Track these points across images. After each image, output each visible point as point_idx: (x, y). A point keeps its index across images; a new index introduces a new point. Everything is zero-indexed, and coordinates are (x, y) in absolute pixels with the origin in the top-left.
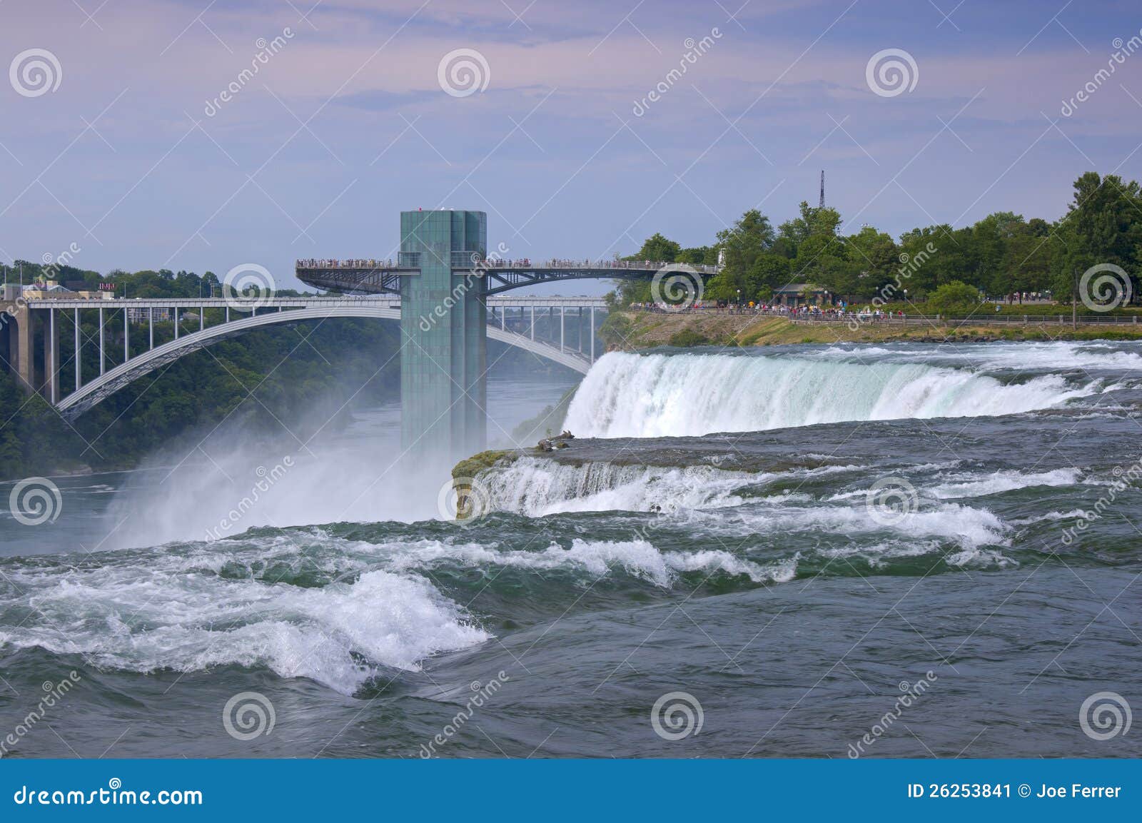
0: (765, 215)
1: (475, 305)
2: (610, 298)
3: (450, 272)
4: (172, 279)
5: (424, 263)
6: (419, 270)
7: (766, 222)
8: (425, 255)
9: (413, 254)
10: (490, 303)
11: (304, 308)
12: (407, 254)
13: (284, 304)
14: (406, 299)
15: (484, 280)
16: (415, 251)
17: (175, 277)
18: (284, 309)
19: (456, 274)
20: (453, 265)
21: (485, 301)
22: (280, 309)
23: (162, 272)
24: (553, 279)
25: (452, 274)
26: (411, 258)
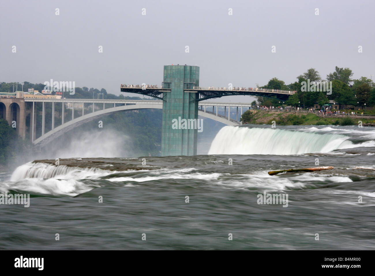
0: (316, 71)
1: (193, 105)
2: (254, 103)
3: (183, 91)
4: (88, 91)
5: (173, 87)
6: (171, 90)
7: (317, 73)
8: (173, 84)
9: (168, 83)
10: (200, 104)
11: (135, 104)
12: (166, 83)
13: (127, 103)
14: (165, 102)
15: (197, 95)
16: (169, 82)
17: (89, 90)
18: (127, 104)
19: (185, 92)
20: (184, 88)
21: (198, 103)
22: (125, 104)
23: (84, 88)
24: (226, 95)
25: (184, 92)
26: (167, 84)
